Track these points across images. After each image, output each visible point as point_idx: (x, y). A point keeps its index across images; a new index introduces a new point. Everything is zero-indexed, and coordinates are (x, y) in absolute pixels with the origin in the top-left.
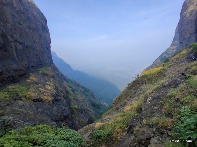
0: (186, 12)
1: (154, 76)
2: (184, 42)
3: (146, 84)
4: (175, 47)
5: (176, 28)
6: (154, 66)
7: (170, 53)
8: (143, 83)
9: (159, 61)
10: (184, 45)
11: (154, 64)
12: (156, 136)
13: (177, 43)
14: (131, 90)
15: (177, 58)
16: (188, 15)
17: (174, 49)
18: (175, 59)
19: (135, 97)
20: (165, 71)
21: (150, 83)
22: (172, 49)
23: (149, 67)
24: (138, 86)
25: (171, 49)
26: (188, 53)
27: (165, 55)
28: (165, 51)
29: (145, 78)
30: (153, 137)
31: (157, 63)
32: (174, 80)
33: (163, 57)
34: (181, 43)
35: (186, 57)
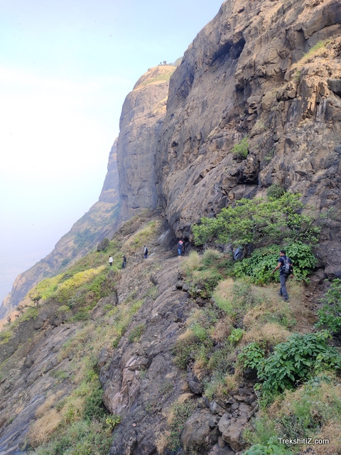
0: (131, 124)
1: (88, 294)
2: (129, 195)
3: (67, 325)
4: (109, 205)
5: (111, 153)
6: (56, 257)
7: (99, 219)
8: (56, 322)
9: (71, 244)
10: (130, 203)
11: (58, 254)
12: (221, 416)
13: (113, 195)
14: (10, 360)
15: (137, 243)
16: (135, 132)
17: (107, 211)
18: (132, 244)
19: (41, 381)
20: (115, 278)
21: (79, 320)
22: (103, 209)
23: (42, 261)
24: (37, 336)
25: (100, 208)
26: (155, 232)
27: (86, 226)
28: (86, 214)
29: (60, 304)
30: (218, 420)
31: (67, 248)
32: (168, 304)
33: (82, 231)
34: (124, 197)
35: (153, 241)
